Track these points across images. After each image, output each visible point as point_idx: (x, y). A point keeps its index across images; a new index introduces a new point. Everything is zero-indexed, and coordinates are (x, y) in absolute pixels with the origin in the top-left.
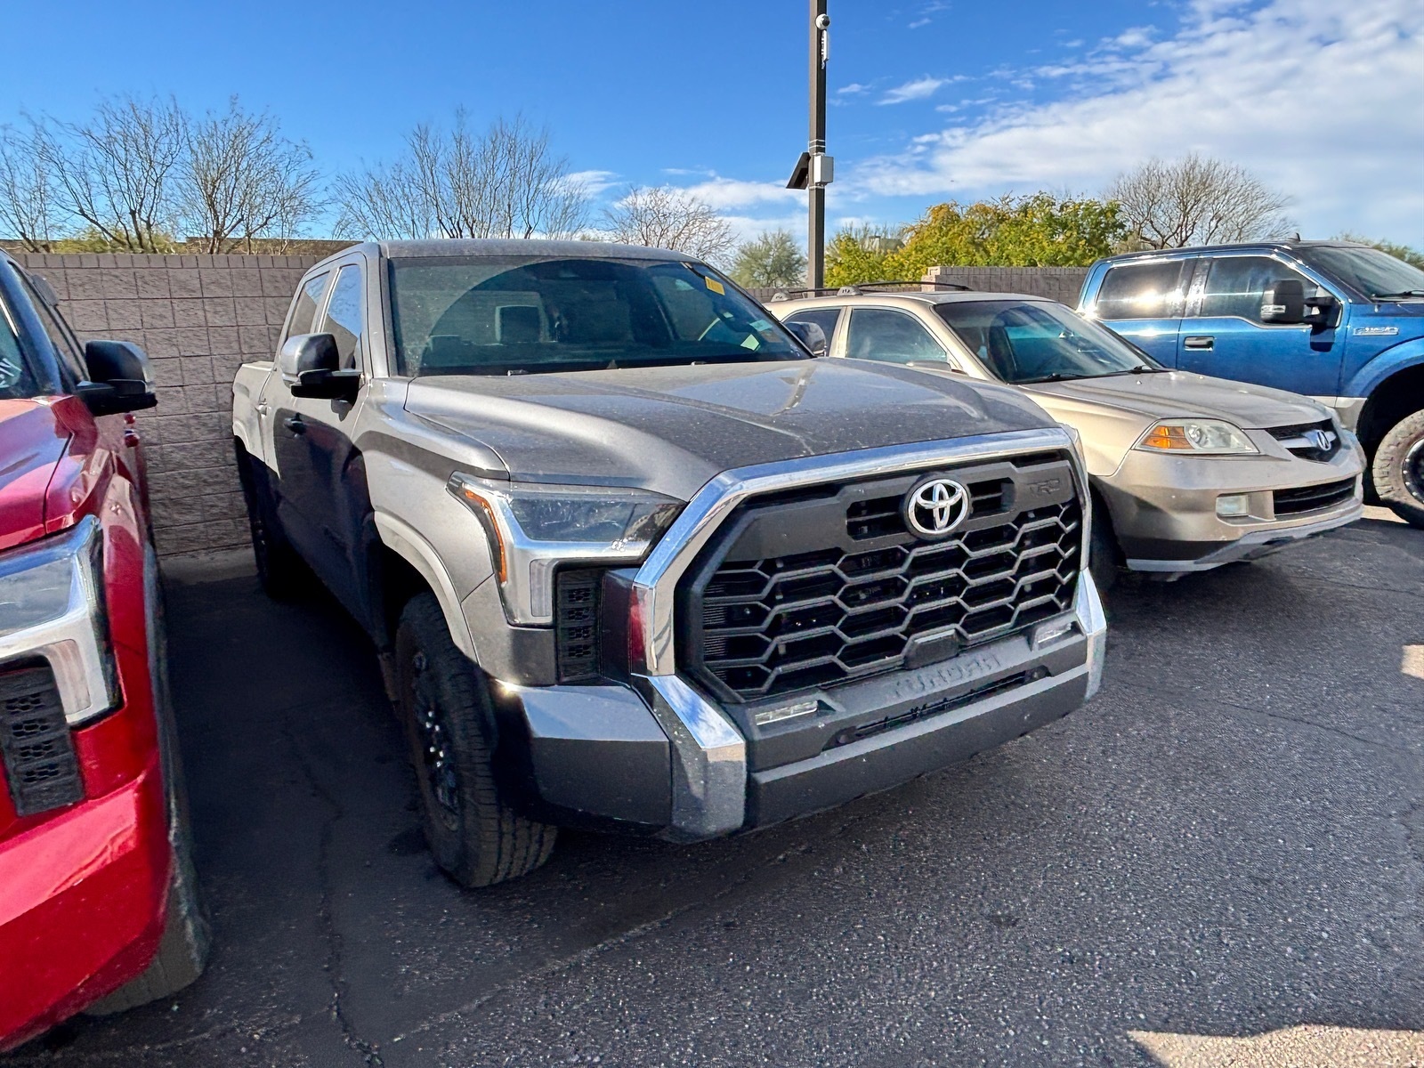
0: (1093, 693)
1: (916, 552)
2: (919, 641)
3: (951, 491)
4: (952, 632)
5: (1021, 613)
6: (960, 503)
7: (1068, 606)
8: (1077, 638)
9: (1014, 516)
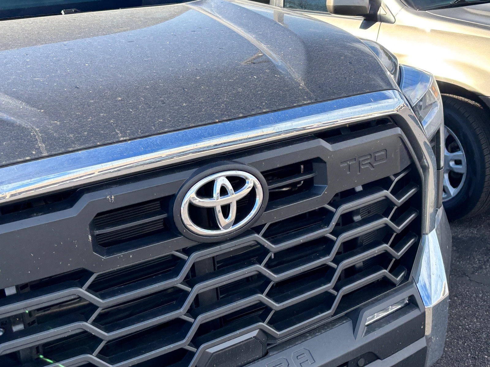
0: (435, 360)
1: (195, 256)
2: (212, 350)
3: (238, 183)
4: (255, 333)
5: (344, 297)
6: (253, 193)
7: (406, 278)
8: (413, 314)
9: (330, 198)
